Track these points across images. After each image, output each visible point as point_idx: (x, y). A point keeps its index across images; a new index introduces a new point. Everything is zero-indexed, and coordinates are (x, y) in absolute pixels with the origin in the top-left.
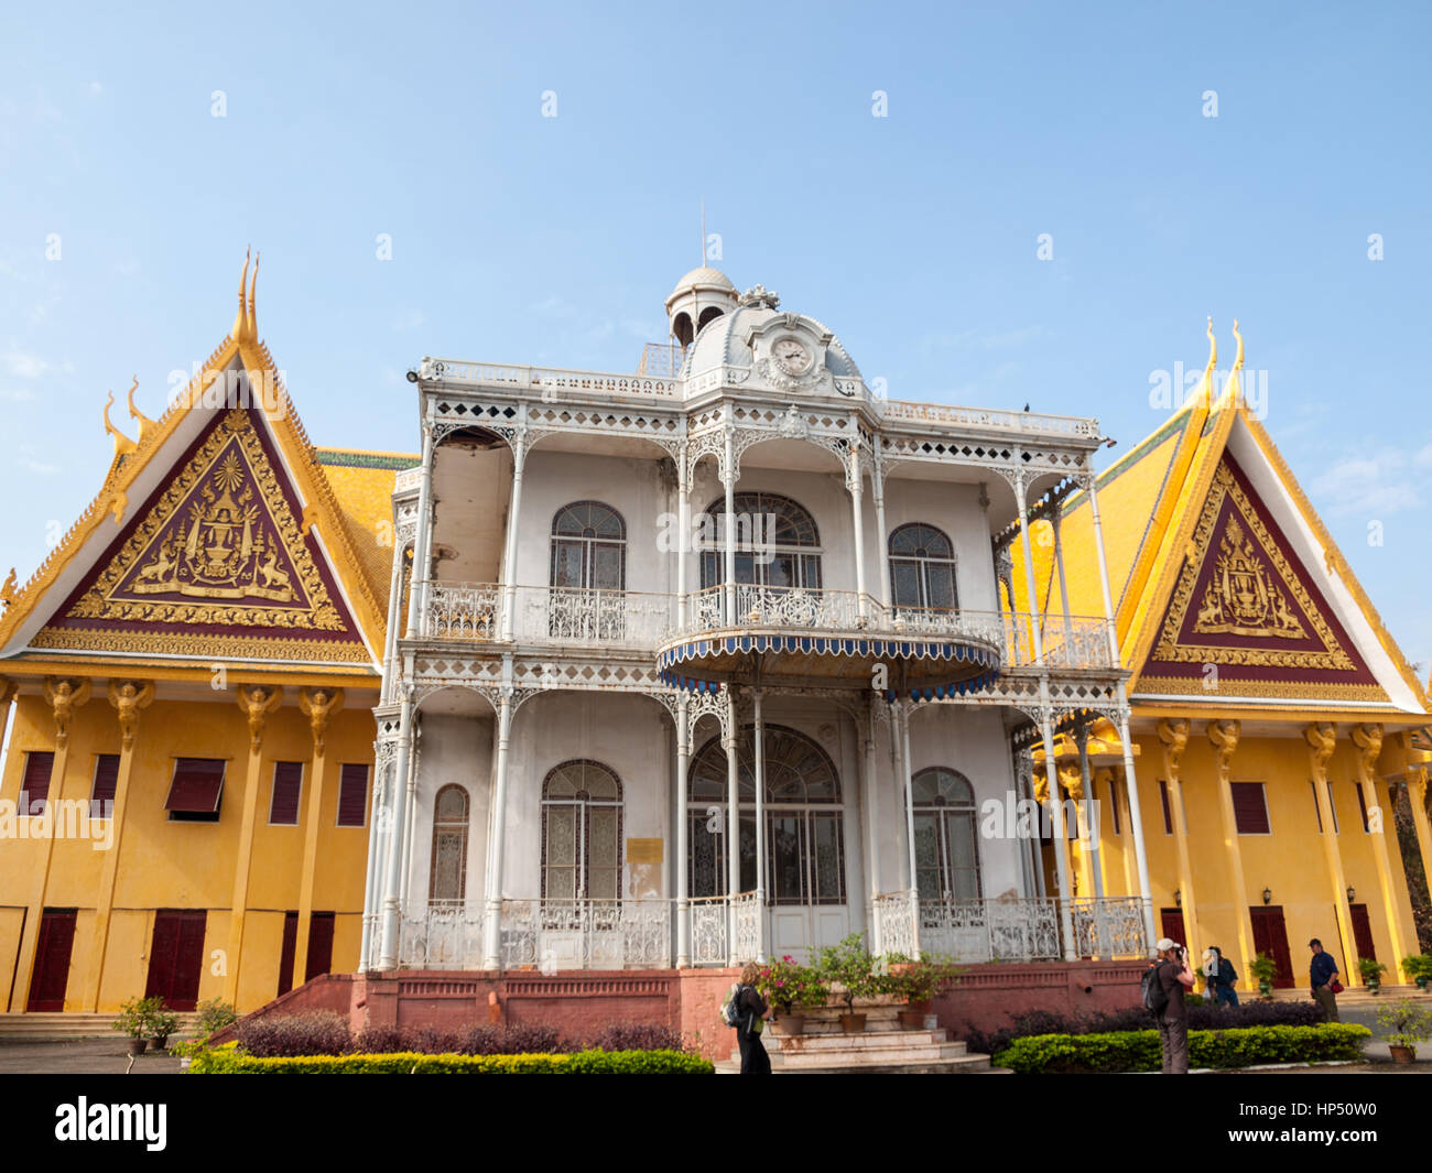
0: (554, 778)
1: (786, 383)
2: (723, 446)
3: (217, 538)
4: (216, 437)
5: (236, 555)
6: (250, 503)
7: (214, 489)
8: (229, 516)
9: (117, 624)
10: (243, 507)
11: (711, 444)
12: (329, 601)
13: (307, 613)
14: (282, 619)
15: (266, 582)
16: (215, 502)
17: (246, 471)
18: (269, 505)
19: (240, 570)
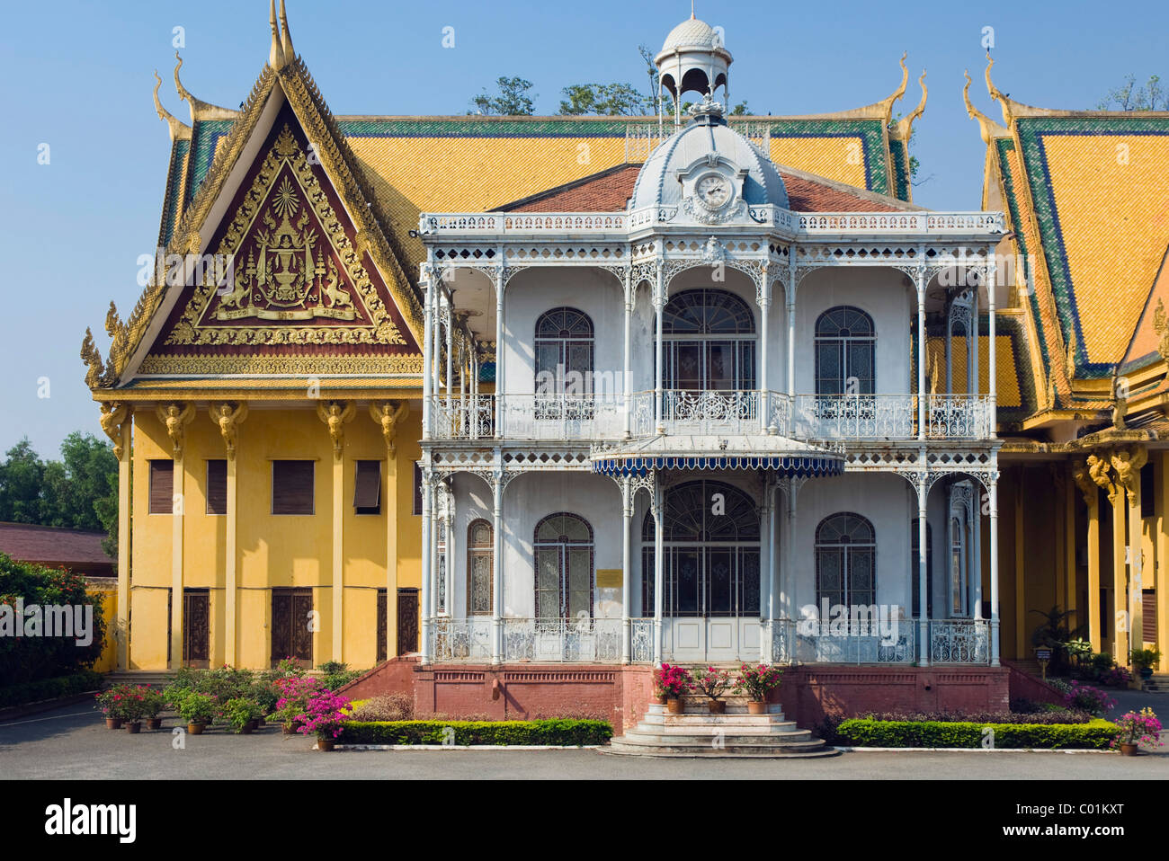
0: (543, 526)
1: (707, 217)
2: (655, 276)
3: (283, 263)
4: (269, 164)
5: (301, 279)
6: (308, 227)
7: (274, 216)
8: (290, 241)
9: (209, 349)
10: (303, 231)
11: (647, 273)
12: (388, 316)
13: (369, 329)
14: (347, 335)
15: (330, 302)
16: (276, 229)
17: (302, 197)
18: (325, 228)
19: (306, 293)
